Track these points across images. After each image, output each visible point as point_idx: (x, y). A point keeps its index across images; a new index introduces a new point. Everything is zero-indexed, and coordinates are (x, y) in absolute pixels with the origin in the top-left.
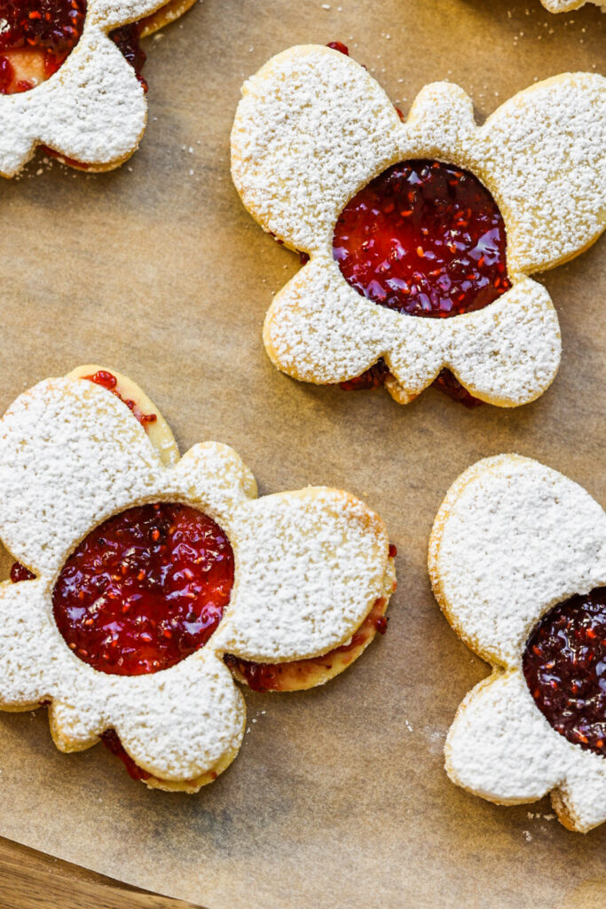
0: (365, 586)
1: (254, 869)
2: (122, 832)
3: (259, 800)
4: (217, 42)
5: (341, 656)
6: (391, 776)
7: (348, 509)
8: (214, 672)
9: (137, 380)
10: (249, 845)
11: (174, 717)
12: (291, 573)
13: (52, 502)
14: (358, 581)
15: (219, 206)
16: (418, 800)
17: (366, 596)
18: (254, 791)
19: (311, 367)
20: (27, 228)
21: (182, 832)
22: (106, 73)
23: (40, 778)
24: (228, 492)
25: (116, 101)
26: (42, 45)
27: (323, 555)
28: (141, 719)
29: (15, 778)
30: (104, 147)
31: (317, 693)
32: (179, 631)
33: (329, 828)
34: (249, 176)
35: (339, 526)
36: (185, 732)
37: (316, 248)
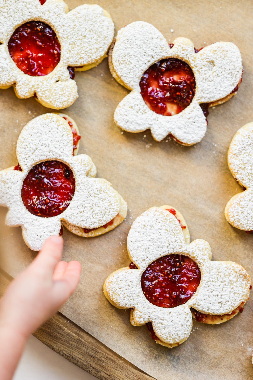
0: (240, 297)
1: (184, 377)
2: (145, 355)
3: (190, 355)
4: (232, 114)
5: (227, 317)
6: (233, 358)
7: (241, 271)
8: (187, 312)
9: (182, 214)
10: (184, 368)
11: (172, 323)
12: (218, 287)
13: (149, 247)
14: (238, 295)
15: (220, 165)
16: (240, 368)
17: (240, 300)
18: (189, 352)
19: (239, 224)
20: (159, 157)
21: (164, 360)
22: (197, 117)
23: (123, 331)
24: (204, 257)
25: (197, 126)
26: (178, 103)
27: (230, 284)
28: (161, 321)
29: (115, 329)
30: (190, 139)
31: (216, 326)
32: (178, 297)
33: (210, 370)
34: (234, 160)
35: (236, 276)
36: (174, 329)
37: (250, 187)
